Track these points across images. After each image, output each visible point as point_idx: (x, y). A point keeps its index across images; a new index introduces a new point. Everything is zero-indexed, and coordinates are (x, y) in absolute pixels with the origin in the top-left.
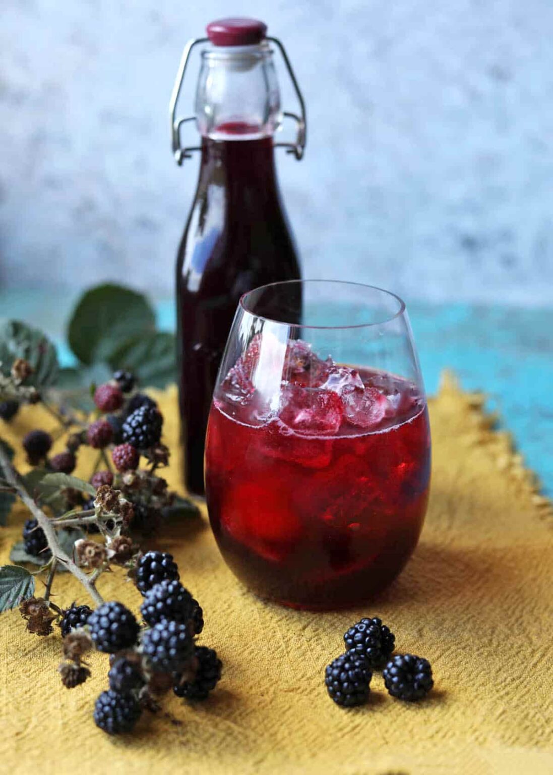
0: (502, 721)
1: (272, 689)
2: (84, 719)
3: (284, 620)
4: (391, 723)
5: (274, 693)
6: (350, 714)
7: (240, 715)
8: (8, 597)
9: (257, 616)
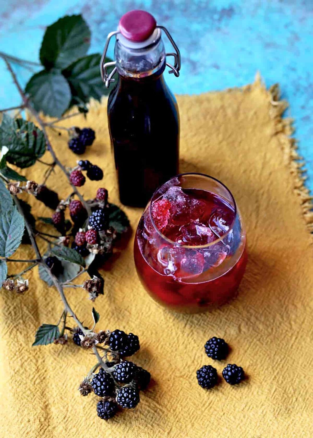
0: (274, 398)
1: (173, 376)
2: (91, 404)
3: (176, 319)
4: (226, 399)
5: (174, 379)
6: (208, 393)
7: (160, 397)
8: (48, 336)
9: (163, 318)
